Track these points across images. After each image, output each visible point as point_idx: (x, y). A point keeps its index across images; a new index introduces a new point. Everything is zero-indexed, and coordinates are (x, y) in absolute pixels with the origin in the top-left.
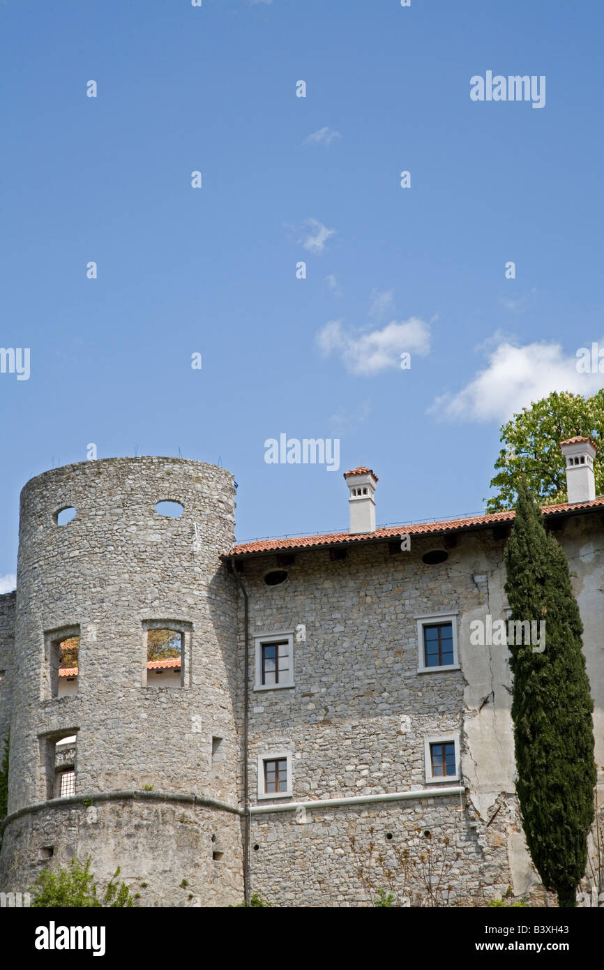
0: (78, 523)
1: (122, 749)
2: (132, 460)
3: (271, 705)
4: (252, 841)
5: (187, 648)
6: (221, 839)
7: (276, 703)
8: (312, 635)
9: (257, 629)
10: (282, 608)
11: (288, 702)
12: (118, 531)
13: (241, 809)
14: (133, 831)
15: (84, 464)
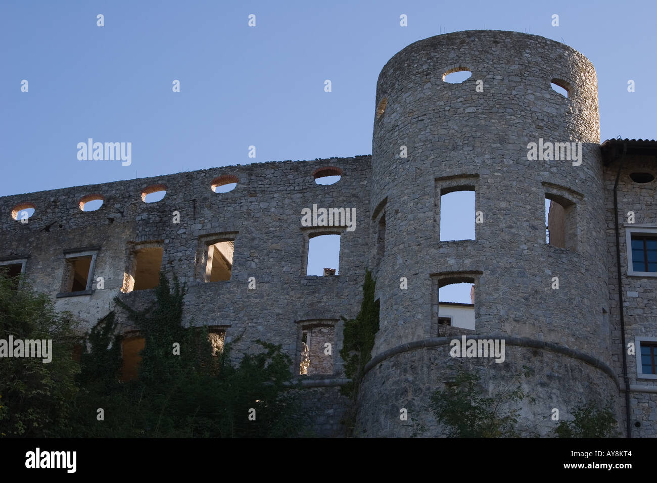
0: (474, 83)
3: (646, 291)
4: (633, 419)
7: (651, 291)
10: (650, 204)
12: (517, 96)
14: (545, 380)
15: (479, 32)
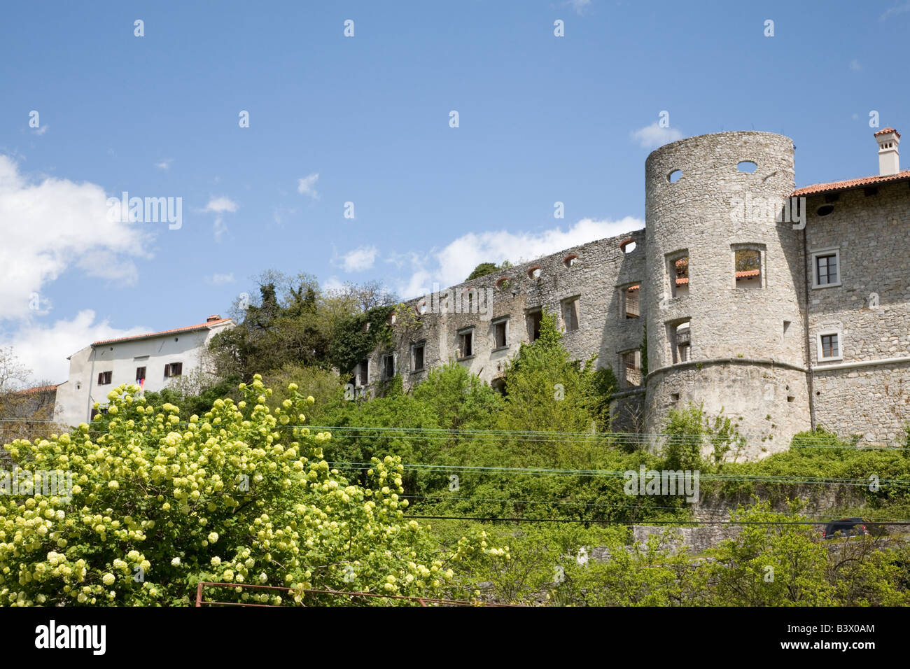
0: (684, 180)
1: (721, 331)
2: (719, 135)
3: (825, 298)
4: (815, 390)
5: (763, 262)
6: (792, 388)
7: (828, 297)
8: (853, 249)
9: (813, 247)
10: (830, 231)
11: (836, 296)
12: (712, 184)
13: (806, 369)
15: (686, 140)
